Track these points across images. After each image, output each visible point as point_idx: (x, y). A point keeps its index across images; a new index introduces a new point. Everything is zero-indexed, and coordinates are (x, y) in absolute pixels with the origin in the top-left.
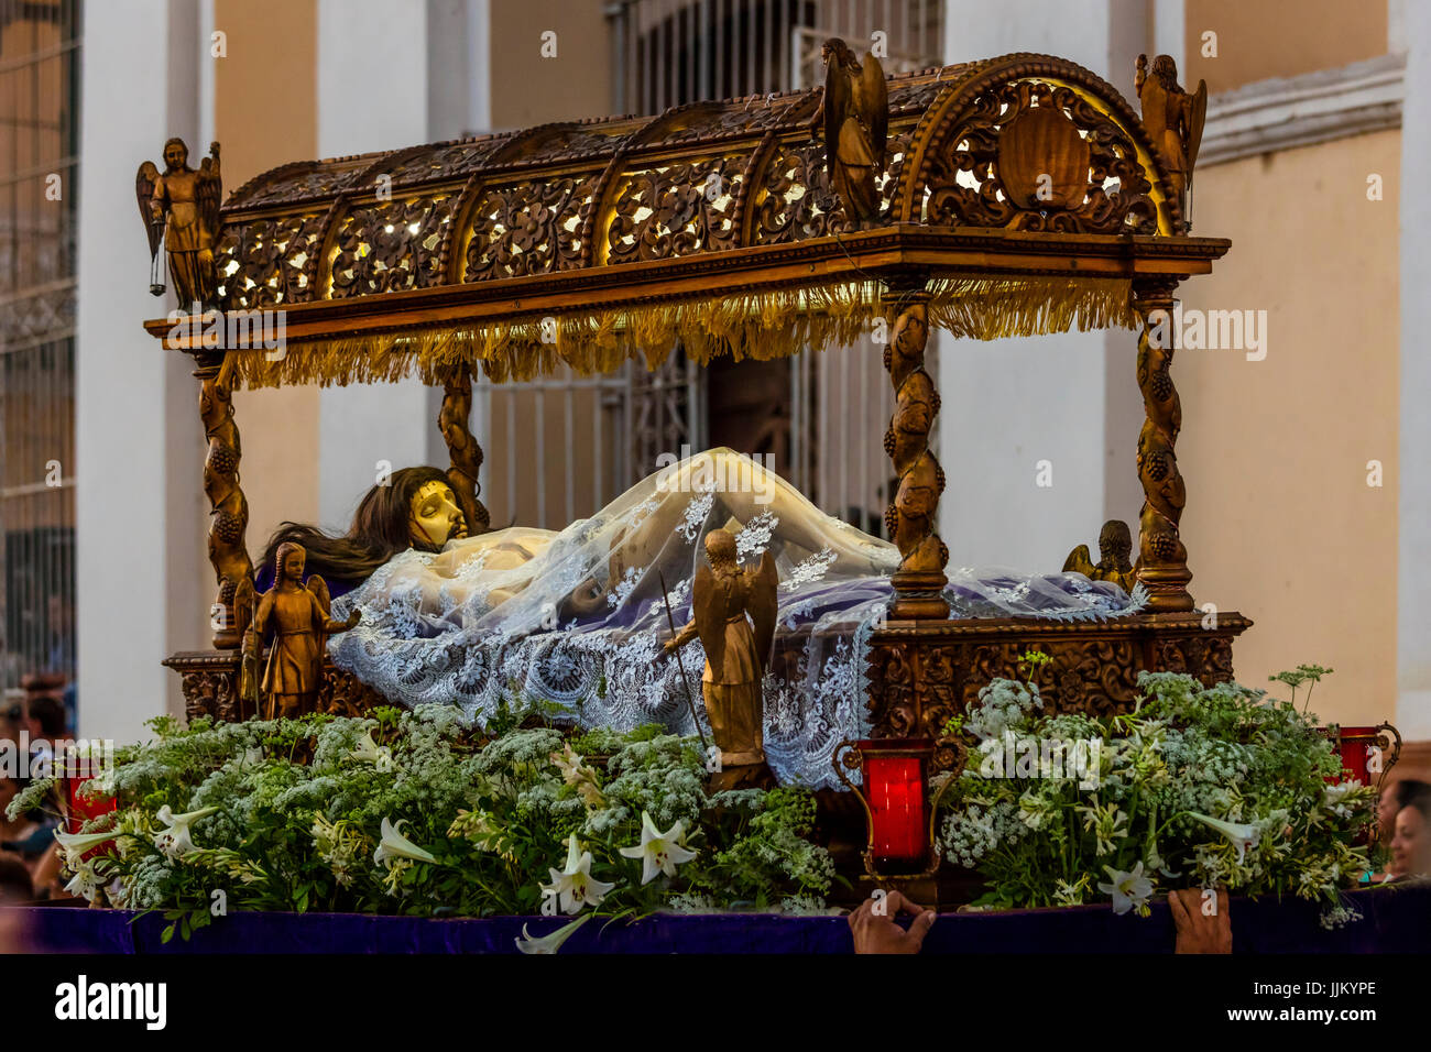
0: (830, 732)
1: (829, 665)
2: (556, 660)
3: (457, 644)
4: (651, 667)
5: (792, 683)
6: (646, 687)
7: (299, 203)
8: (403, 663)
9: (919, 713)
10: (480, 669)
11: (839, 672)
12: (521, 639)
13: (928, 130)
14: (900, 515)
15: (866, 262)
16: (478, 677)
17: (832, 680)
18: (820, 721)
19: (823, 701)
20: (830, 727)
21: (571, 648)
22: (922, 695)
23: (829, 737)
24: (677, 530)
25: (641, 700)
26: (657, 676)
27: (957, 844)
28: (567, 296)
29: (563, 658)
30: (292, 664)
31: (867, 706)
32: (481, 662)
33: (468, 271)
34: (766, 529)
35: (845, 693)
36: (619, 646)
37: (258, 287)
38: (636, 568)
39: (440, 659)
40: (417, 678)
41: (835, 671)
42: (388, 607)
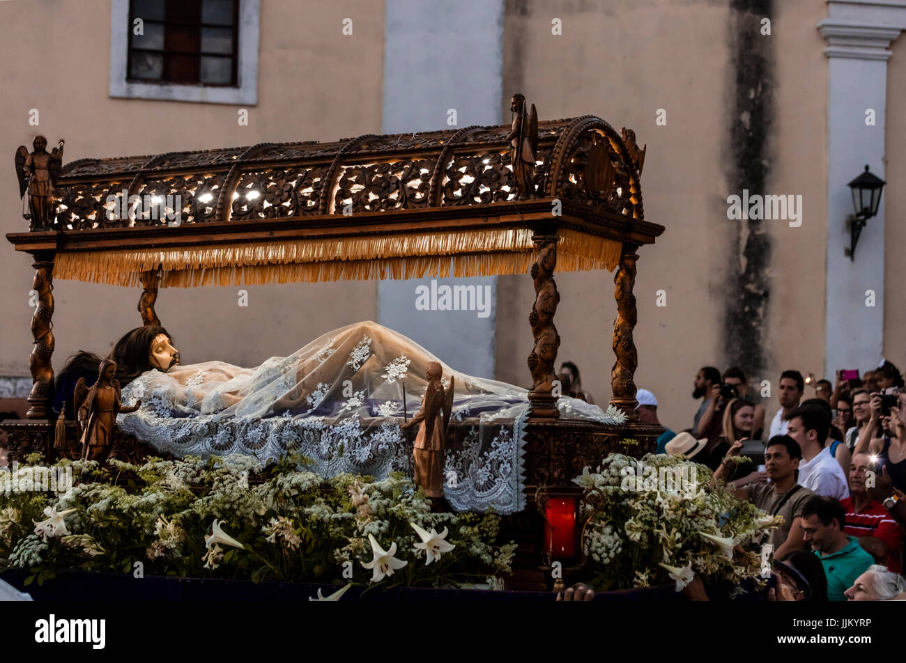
0: (496, 481)
1: (495, 442)
2: (286, 433)
3: (214, 421)
4: (360, 439)
5: (458, 452)
6: (356, 450)
7: (109, 176)
8: (173, 431)
9: (552, 471)
10: (229, 436)
11: (503, 447)
12: (258, 420)
13: (562, 148)
14: (539, 359)
15: (528, 217)
16: (227, 441)
17: (497, 451)
18: (489, 474)
19: (491, 463)
20: (495, 477)
21: (296, 426)
22: (554, 461)
23: (495, 483)
24: (348, 363)
25: (352, 458)
26: (363, 445)
27: (599, 550)
28: (309, 230)
29: (291, 432)
30: (103, 429)
31: (523, 466)
32: (230, 432)
33: (232, 215)
34: (404, 365)
35: (505, 458)
36: (334, 427)
37: (81, 219)
38: (323, 384)
39: (202, 429)
40: (185, 439)
41: (499, 445)
42: (150, 399)
